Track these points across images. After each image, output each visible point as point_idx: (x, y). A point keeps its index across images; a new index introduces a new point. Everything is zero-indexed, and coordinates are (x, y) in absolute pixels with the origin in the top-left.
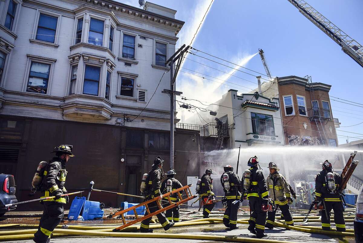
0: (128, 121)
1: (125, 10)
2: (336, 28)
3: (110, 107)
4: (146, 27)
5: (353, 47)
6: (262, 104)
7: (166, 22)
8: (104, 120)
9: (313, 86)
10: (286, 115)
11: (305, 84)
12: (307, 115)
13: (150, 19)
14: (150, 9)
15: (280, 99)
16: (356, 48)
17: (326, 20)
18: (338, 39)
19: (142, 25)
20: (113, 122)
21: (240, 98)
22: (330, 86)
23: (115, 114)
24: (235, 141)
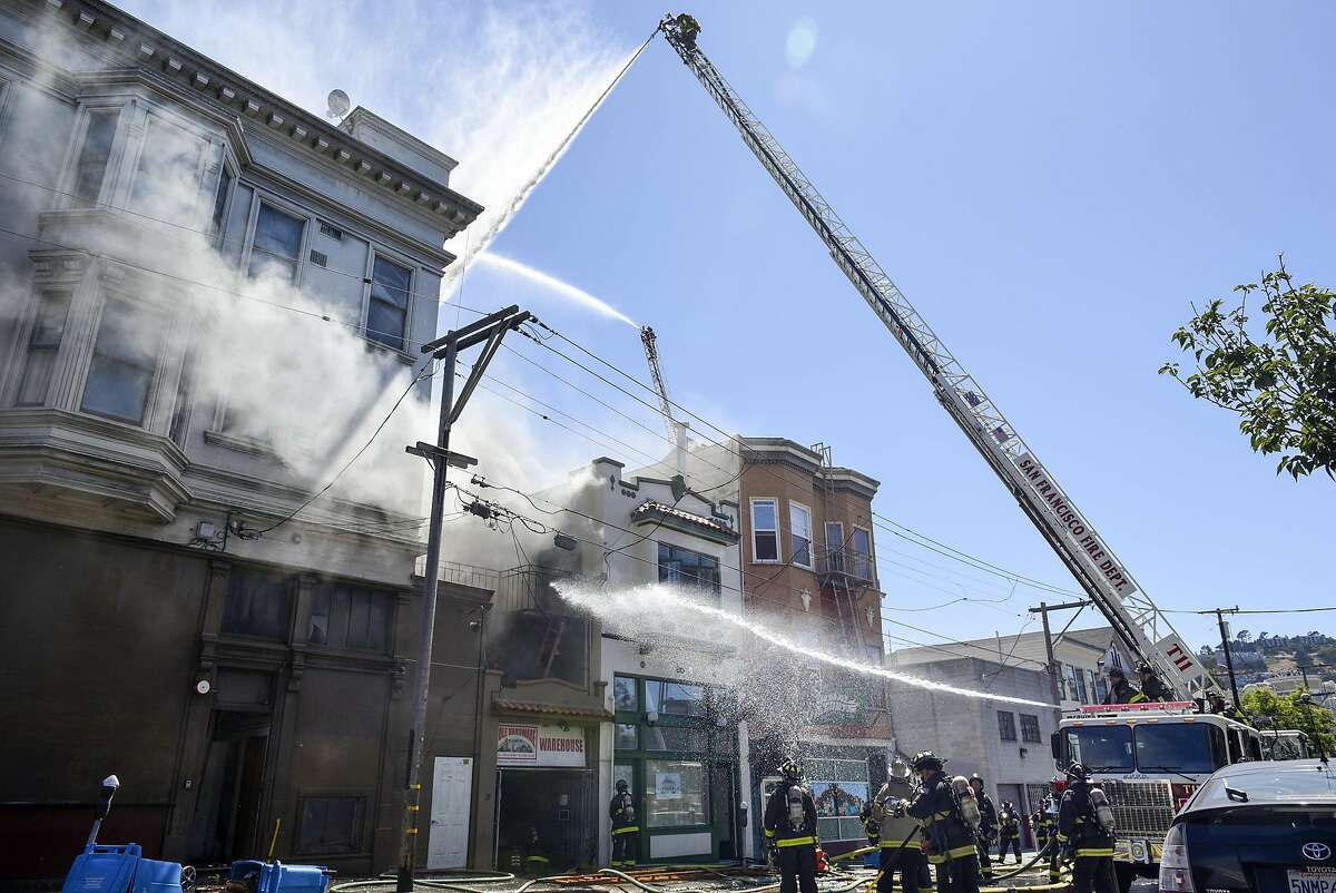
0: (241, 536)
1: (256, 108)
2: (926, 330)
3: (178, 474)
4: (347, 195)
5: (966, 396)
6: (694, 518)
7: (420, 194)
8: (146, 522)
9: (835, 477)
10: (755, 560)
11: (813, 470)
12: (812, 567)
13: (368, 173)
14: (365, 136)
15: (741, 507)
16: (973, 399)
17: (902, 302)
18: (927, 362)
19: (334, 185)
20: (180, 532)
21: (630, 489)
22: (876, 484)
23: (193, 503)
24: (604, 636)
